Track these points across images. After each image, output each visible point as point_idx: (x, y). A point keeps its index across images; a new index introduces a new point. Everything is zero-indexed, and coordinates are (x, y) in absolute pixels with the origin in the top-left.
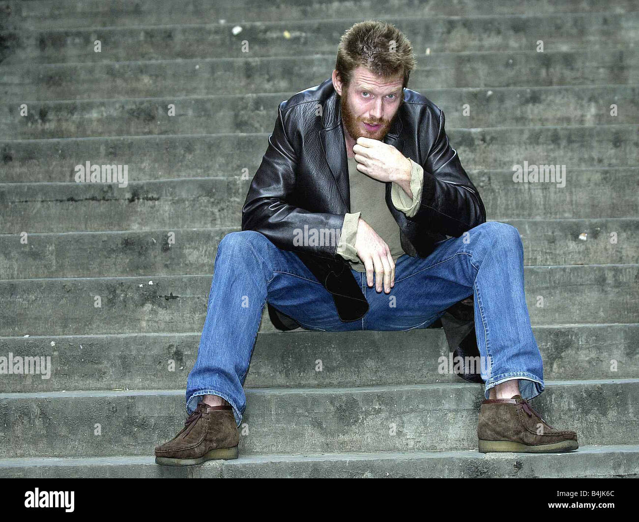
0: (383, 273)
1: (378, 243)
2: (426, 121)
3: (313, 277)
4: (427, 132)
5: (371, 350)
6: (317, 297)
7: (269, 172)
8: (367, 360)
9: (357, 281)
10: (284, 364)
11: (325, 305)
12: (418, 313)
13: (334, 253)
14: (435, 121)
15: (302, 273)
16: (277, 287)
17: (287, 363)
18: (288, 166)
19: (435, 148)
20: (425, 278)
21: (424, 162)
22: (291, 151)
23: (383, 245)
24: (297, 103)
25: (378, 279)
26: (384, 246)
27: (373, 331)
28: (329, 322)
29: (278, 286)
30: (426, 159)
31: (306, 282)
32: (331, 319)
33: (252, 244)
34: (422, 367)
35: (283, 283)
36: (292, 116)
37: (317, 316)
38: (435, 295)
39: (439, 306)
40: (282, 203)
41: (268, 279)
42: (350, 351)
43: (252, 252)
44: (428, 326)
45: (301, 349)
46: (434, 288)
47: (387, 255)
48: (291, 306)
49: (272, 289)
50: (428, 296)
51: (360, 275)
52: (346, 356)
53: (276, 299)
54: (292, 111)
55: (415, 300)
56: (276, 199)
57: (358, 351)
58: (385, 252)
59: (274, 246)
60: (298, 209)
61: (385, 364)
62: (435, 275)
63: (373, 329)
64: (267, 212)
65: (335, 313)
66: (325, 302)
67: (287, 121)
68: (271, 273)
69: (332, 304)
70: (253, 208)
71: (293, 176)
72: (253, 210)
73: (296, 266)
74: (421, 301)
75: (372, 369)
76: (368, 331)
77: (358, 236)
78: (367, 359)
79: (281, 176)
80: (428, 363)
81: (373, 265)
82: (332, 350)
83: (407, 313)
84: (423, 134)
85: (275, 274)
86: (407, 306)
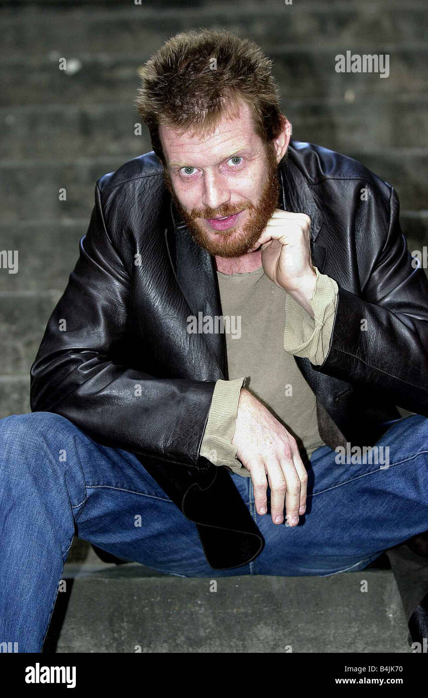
0: (286, 491)
1: (275, 435)
2: (365, 211)
3: (160, 490)
4: (368, 229)
5: (265, 609)
6: (168, 526)
7: (80, 303)
8: (259, 627)
9: (241, 493)
10: (114, 633)
11: (184, 538)
12: (350, 551)
13: (195, 456)
14: (382, 210)
15: (141, 485)
16: (93, 514)
17: (119, 632)
18: (114, 292)
19: (382, 259)
20: (364, 491)
21: (364, 284)
22: (117, 264)
23: (286, 439)
24: (129, 177)
25: (276, 501)
26: (287, 441)
27: (268, 577)
28: (192, 565)
29: (95, 512)
30: (367, 279)
31: (148, 500)
32: (196, 561)
33: (45, 438)
34: (354, 639)
35: (106, 505)
36: (119, 202)
37: (169, 558)
38: (379, 522)
39: (387, 541)
40: (103, 361)
41: (75, 501)
42: (230, 611)
43: (46, 453)
44: (364, 566)
45: (144, 607)
46: (379, 509)
47: (292, 458)
48: (122, 544)
49: (83, 518)
50: (369, 522)
51: (245, 481)
52: (223, 620)
53: (92, 533)
54: (119, 192)
55: (344, 529)
56: (92, 352)
57: (242, 610)
58: (288, 452)
59: (87, 440)
60: (131, 371)
61: (290, 634)
62: (380, 487)
63: (268, 573)
64: (73, 377)
65: (201, 550)
66: (183, 533)
67: (109, 211)
68: (81, 491)
69: (196, 536)
70: (51, 368)
71: (122, 310)
72: (50, 371)
73: (130, 472)
74: (355, 532)
75: (267, 642)
76: (260, 576)
77: (239, 423)
78: (259, 624)
79: (101, 312)
80: (365, 632)
81: (267, 476)
82: (197, 608)
83: (329, 551)
84: (360, 235)
85: (90, 492)
86: (330, 539)
